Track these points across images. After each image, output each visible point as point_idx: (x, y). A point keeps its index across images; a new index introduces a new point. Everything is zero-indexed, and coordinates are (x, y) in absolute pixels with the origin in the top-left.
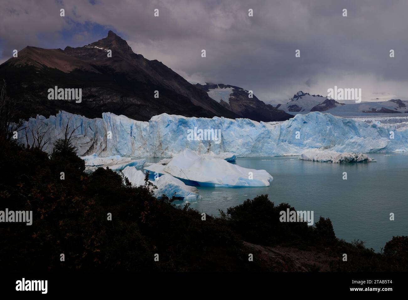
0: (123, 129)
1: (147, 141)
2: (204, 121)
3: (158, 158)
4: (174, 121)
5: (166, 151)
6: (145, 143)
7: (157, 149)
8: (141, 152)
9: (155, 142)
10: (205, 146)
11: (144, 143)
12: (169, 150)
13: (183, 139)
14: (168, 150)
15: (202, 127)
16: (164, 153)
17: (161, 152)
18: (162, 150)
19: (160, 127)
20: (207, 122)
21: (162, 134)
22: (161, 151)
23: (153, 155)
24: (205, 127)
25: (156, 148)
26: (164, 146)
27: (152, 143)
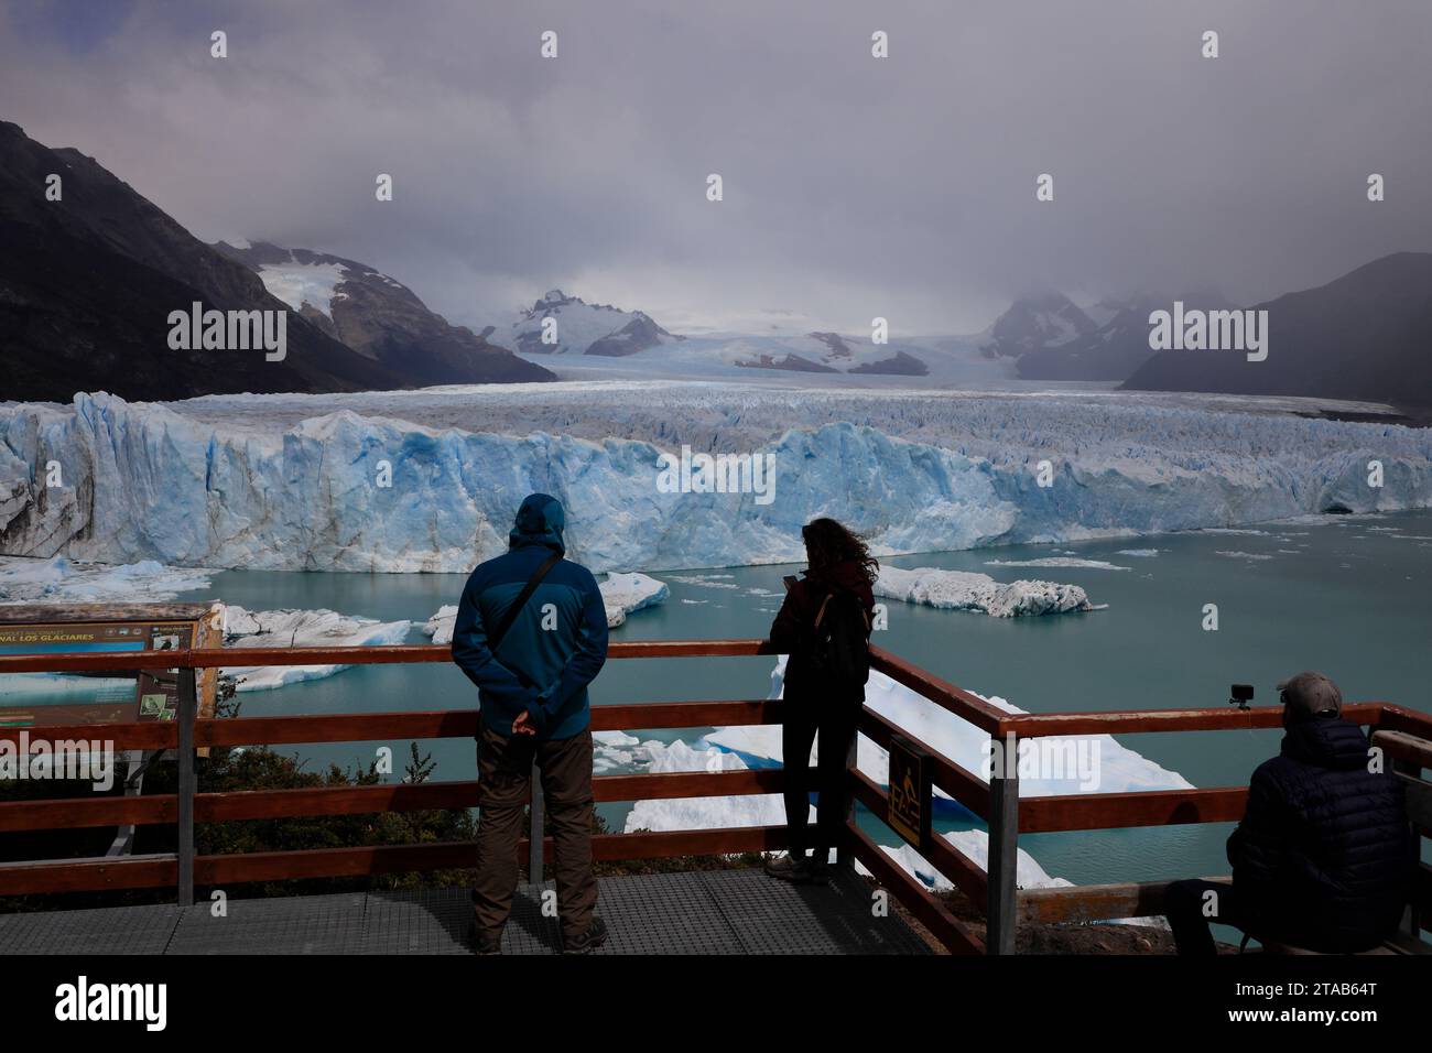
0: (179, 464)
1: (273, 508)
2: (496, 446)
3: (319, 572)
4: (383, 439)
5: (354, 549)
6: (267, 517)
7: (317, 542)
8: (248, 551)
9: (313, 517)
10: (497, 532)
11: (261, 514)
12: (364, 542)
13: (416, 505)
14: (360, 544)
15: (488, 465)
16: (345, 556)
17: (335, 554)
18: (337, 543)
19: (334, 462)
20: (506, 449)
21: (341, 485)
22: (335, 547)
23: (300, 563)
24: (499, 467)
25: (314, 539)
26: (345, 531)
27: (296, 518)
